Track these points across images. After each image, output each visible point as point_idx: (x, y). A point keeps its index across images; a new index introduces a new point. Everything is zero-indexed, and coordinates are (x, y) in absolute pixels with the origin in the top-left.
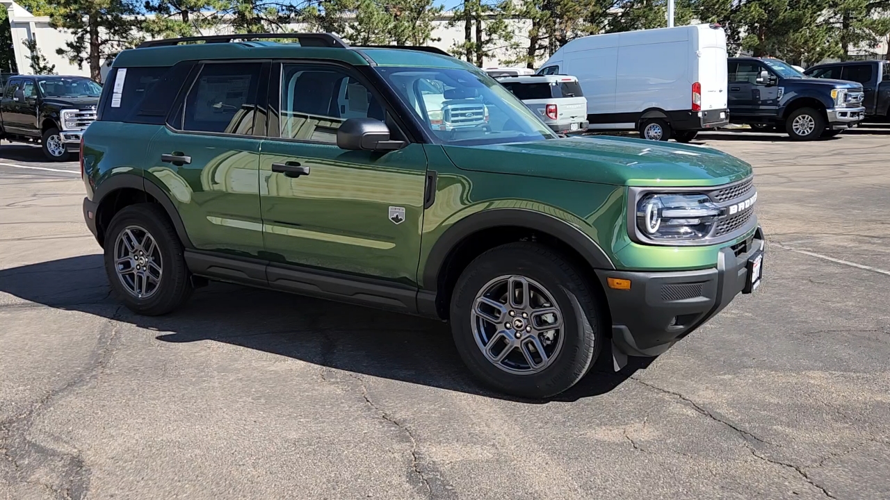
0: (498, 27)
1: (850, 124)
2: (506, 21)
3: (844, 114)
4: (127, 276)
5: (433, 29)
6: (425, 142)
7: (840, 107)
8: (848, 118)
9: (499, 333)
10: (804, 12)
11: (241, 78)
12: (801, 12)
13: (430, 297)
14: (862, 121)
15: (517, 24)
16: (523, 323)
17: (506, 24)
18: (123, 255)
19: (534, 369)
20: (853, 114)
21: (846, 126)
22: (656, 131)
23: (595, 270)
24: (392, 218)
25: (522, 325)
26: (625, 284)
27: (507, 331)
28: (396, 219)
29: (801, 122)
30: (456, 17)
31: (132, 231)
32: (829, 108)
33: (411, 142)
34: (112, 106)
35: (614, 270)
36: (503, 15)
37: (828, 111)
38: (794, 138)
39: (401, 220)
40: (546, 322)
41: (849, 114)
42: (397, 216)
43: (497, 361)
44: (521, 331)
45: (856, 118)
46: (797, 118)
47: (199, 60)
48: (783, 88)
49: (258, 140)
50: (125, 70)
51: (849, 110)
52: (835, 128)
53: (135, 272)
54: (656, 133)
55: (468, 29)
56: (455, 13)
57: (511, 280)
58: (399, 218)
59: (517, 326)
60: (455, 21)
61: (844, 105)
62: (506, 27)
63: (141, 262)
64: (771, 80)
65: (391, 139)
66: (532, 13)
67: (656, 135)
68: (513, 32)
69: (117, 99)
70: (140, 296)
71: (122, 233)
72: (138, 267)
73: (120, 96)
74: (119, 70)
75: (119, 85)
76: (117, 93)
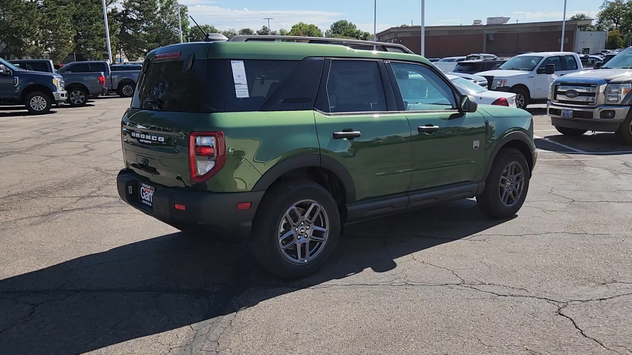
3: (62, 95)
7: (59, 90)
8: (64, 98)
21: (63, 103)
24: (474, 147)
28: (476, 147)
29: (36, 101)
32: (54, 91)
34: (237, 97)
37: (54, 93)
38: (32, 112)
41: (65, 95)
42: (476, 145)
43: (505, 204)
46: (33, 99)
48: (18, 78)
53: (297, 243)
59: (509, 185)
64: (7, 71)
69: (242, 91)
70: (306, 261)
71: (288, 211)
72: (299, 237)
73: (246, 87)
74: (232, 61)
75: (239, 76)
76: (241, 84)
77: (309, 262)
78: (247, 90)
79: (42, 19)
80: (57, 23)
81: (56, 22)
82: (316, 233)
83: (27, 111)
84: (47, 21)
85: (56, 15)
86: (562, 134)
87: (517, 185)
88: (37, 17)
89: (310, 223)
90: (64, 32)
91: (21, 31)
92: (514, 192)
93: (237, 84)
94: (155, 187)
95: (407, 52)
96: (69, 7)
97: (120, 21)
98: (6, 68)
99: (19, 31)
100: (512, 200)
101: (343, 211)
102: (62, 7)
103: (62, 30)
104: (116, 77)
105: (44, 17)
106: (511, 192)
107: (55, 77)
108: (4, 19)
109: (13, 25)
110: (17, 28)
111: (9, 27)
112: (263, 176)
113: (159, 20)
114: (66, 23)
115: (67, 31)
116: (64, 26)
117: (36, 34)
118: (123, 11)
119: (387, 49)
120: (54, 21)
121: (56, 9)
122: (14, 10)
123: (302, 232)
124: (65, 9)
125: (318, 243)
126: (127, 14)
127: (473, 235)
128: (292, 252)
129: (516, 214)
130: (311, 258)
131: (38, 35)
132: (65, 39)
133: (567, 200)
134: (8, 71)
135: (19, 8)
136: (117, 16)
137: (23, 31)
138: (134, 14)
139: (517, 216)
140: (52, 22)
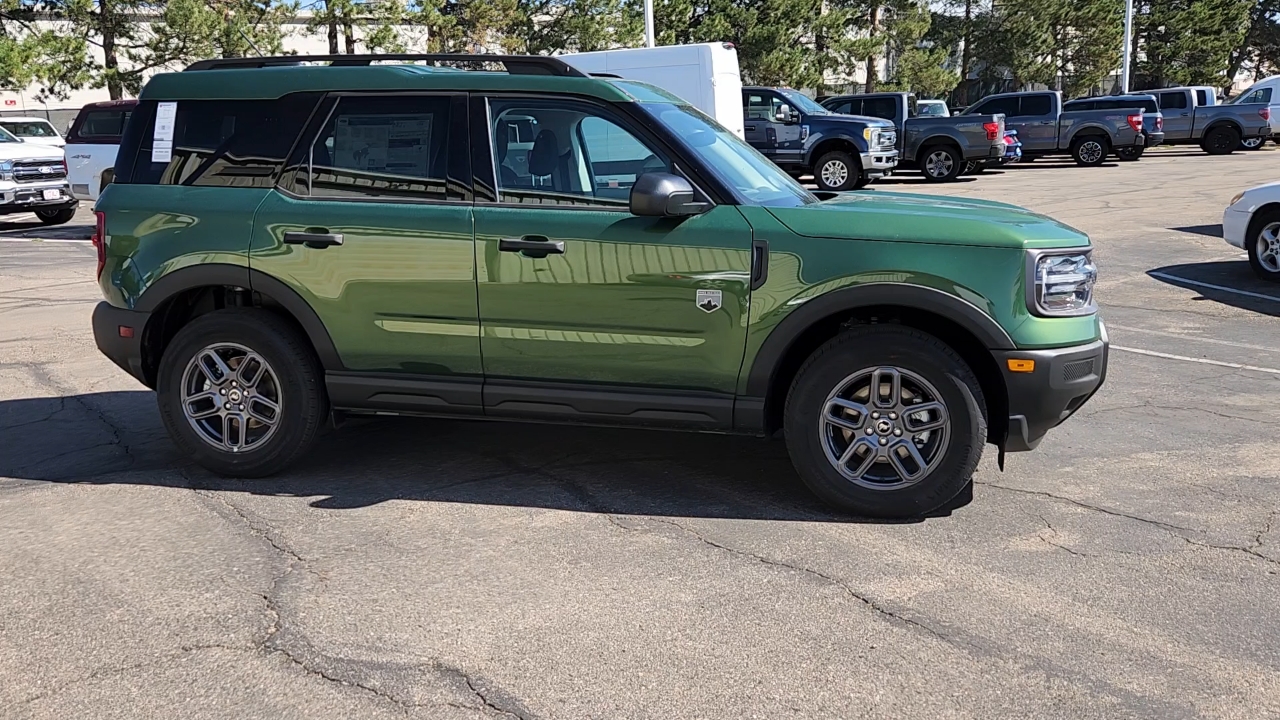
0: (384, 38)
1: (885, 172)
2: (396, 29)
3: (879, 159)
4: (203, 422)
5: (282, 37)
6: (739, 204)
7: (875, 150)
8: (883, 165)
9: (858, 441)
10: (777, 29)
11: (415, 119)
12: (773, 28)
13: (758, 405)
14: (895, 168)
15: (410, 34)
16: (890, 425)
17: (395, 32)
18: (193, 391)
19: (907, 480)
20: (888, 159)
23: (991, 352)
24: (702, 306)
25: (888, 429)
26: (1029, 366)
27: (869, 438)
28: (708, 306)
29: (831, 170)
30: (318, 19)
31: (217, 351)
32: (863, 152)
33: (717, 204)
34: (154, 160)
35: (1014, 349)
36: (388, 19)
39: (715, 306)
40: (920, 421)
41: (884, 160)
42: (709, 302)
43: (856, 477)
44: (886, 436)
45: (890, 165)
46: (827, 165)
47: (328, 92)
48: (808, 127)
49: (465, 208)
50: (174, 106)
51: (885, 155)
52: (871, 176)
53: (223, 414)
55: (332, 36)
56: (317, 15)
57: (877, 373)
58: (713, 304)
59: (883, 431)
60: (316, 25)
61: (879, 148)
62: (395, 37)
63: (233, 398)
65: (694, 201)
66: (431, 18)
68: (406, 44)
69: (163, 150)
70: (236, 450)
71: (200, 356)
72: (228, 406)
73: (170, 144)
74: (160, 104)
75: (164, 128)
76: (162, 140)
77: (242, 455)
78: (170, 150)
79: (1060, 9)
80: (1090, 15)
81: (1089, 12)
82: (259, 408)
88: (1049, 6)
91: (1013, 36)
93: (158, 140)
103: (1101, 27)
104: (1069, 122)
106: (891, 450)
112: (148, 288)
114: (1109, 11)
116: (1105, 18)
117: (1040, 40)
130: (247, 448)
131: (1044, 41)
140: (1080, 13)
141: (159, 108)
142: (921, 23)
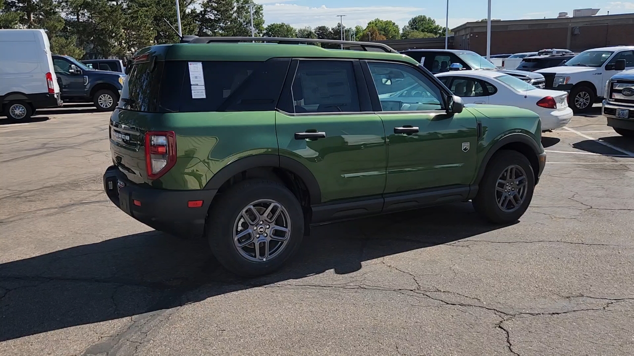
22: (20, 110)
25: (510, 189)
28: (465, 149)
29: (103, 99)
31: (254, 206)
32: (120, 89)
34: (193, 97)
37: (119, 91)
38: (100, 110)
43: (504, 209)
46: (100, 97)
48: (87, 77)
53: (255, 241)
54: (21, 111)
58: (467, 148)
64: (77, 71)
67: (20, 113)
69: (199, 91)
70: (265, 260)
71: (244, 210)
72: (258, 236)
73: (203, 88)
74: (189, 63)
75: (196, 77)
76: (197, 85)
77: (268, 262)
78: (204, 91)
79: (125, 21)
80: (139, 25)
81: (138, 23)
82: (277, 233)
83: (95, 108)
84: (129, 23)
85: (138, 17)
86: (621, 136)
87: (520, 190)
88: (120, 19)
89: (270, 223)
90: (145, 33)
91: (106, 32)
92: (515, 197)
93: (194, 85)
94: (125, 183)
95: (390, 52)
96: (150, 9)
97: (199, 21)
98: (76, 68)
99: (104, 32)
100: (514, 205)
101: (307, 211)
102: (144, 8)
103: (143, 31)
105: (126, 19)
106: (512, 197)
107: (121, 76)
108: (92, 22)
109: (100, 27)
110: (102, 30)
111: (96, 29)
112: (215, 175)
113: (235, 19)
114: (147, 24)
115: (147, 32)
116: (145, 27)
117: (119, 35)
118: (201, 11)
119: (366, 48)
120: (136, 22)
121: (138, 11)
122: (100, 13)
123: (261, 232)
124: (147, 11)
125: (280, 242)
126: (205, 14)
127: (459, 240)
128: (250, 250)
129: (519, 220)
130: (270, 257)
131: (121, 36)
132: (145, 39)
133: (584, 207)
134: (79, 71)
135: (105, 11)
136: (196, 16)
137: (108, 32)
138: (212, 14)
139: (519, 222)
140: (134, 24)
141: (189, 65)
142: (60, 23)
